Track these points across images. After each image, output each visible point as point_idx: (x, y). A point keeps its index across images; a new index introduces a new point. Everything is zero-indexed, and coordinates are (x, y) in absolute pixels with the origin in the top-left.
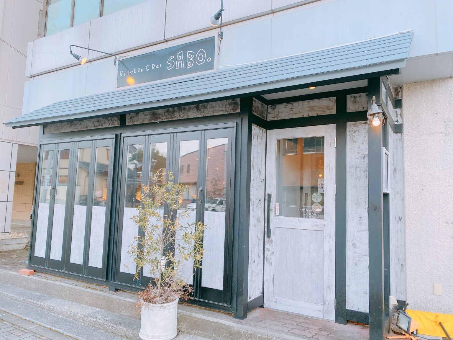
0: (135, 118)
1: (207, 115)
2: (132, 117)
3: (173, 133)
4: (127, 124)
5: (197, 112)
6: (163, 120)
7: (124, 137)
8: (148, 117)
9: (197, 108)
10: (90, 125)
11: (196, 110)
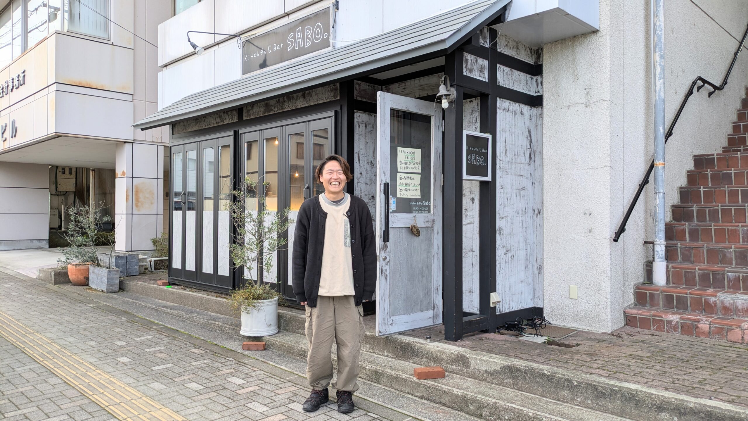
0: (251, 112)
1: (312, 104)
2: (249, 111)
3: (282, 126)
4: (245, 118)
5: (304, 101)
6: (275, 112)
7: (241, 134)
8: (262, 109)
9: (304, 96)
10: (213, 122)
11: (302, 99)
